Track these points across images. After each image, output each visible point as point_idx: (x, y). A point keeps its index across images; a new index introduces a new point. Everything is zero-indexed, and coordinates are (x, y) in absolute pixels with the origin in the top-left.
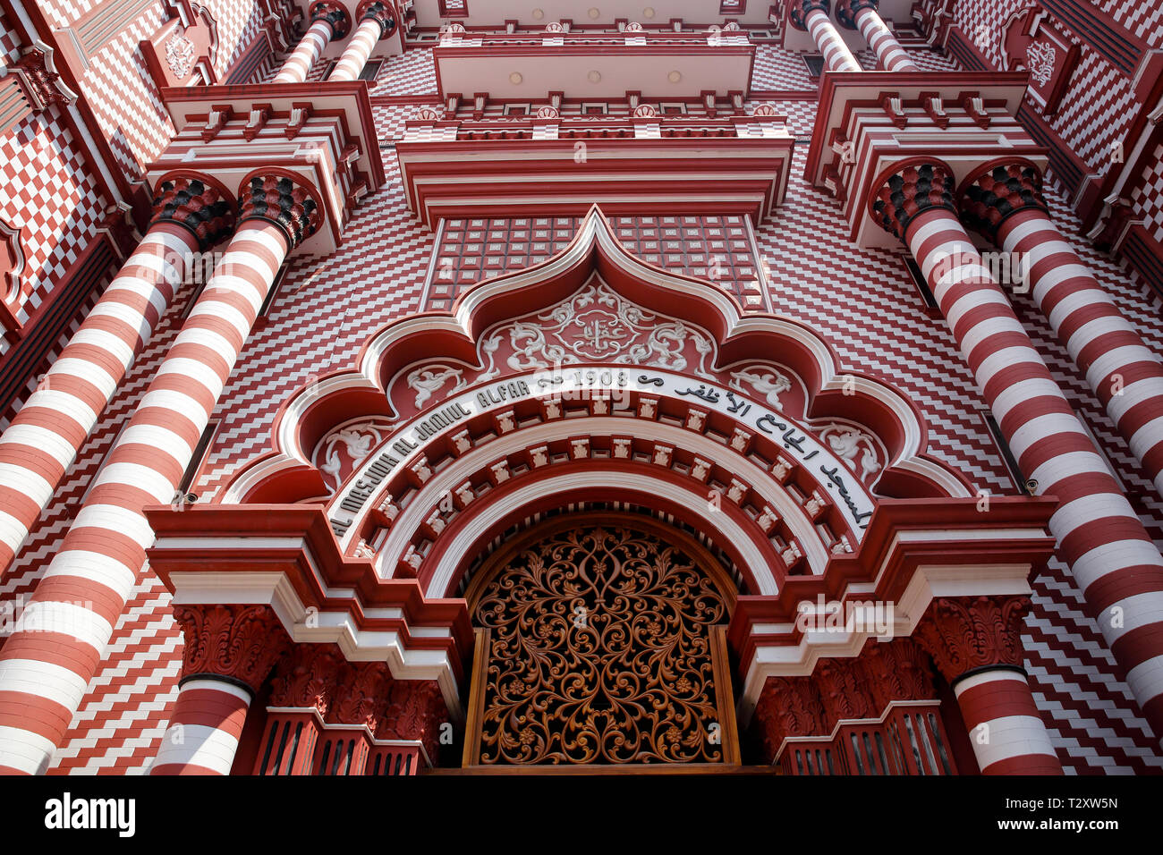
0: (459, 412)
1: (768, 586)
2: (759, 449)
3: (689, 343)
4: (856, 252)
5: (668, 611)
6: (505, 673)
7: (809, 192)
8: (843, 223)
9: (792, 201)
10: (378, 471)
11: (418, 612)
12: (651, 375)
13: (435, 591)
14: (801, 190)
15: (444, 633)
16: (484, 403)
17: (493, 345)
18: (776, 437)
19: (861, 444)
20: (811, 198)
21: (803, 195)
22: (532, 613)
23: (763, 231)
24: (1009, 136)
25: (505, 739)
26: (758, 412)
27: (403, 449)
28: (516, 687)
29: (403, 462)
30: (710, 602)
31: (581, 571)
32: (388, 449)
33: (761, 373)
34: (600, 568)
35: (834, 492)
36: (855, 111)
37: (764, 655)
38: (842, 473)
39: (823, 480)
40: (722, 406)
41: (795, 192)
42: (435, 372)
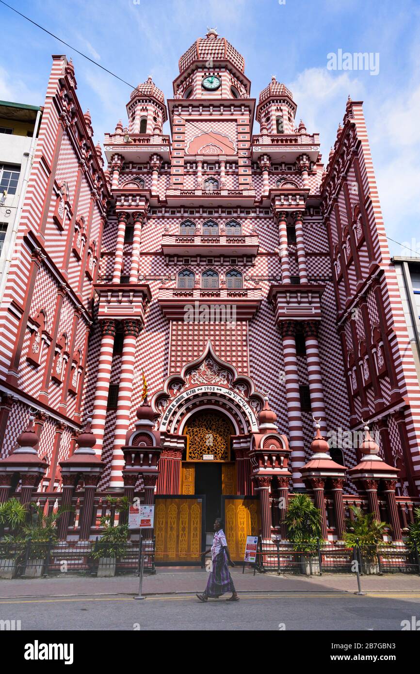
0: (182, 397)
1: (238, 434)
2: (238, 406)
3: (228, 376)
4: (274, 331)
5: (221, 431)
6: (192, 443)
7: (267, 305)
8: (274, 319)
9: (261, 309)
10: (170, 411)
11: (179, 437)
12: (219, 388)
13: (180, 433)
14: (265, 304)
15: (183, 441)
16: (187, 395)
17: (188, 377)
18: (241, 404)
19: (258, 404)
20: (267, 308)
21: (265, 306)
22: (197, 432)
23: (252, 322)
24: (316, 308)
25: (193, 455)
26: (239, 398)
27: (173, 406)
28: (194, 446)
29: (174, 409)
30: (228, 430)
31: (205, 423)
32: (170, 406)
33: (241, 385)
34: (209, 422)
35: (249, 417)
36: (279, 295)
37: (235, 446)
38: (252, 413)
39: (248, 414)
40: (232, 397)
41: (263, 305)
42: (177, 384)
